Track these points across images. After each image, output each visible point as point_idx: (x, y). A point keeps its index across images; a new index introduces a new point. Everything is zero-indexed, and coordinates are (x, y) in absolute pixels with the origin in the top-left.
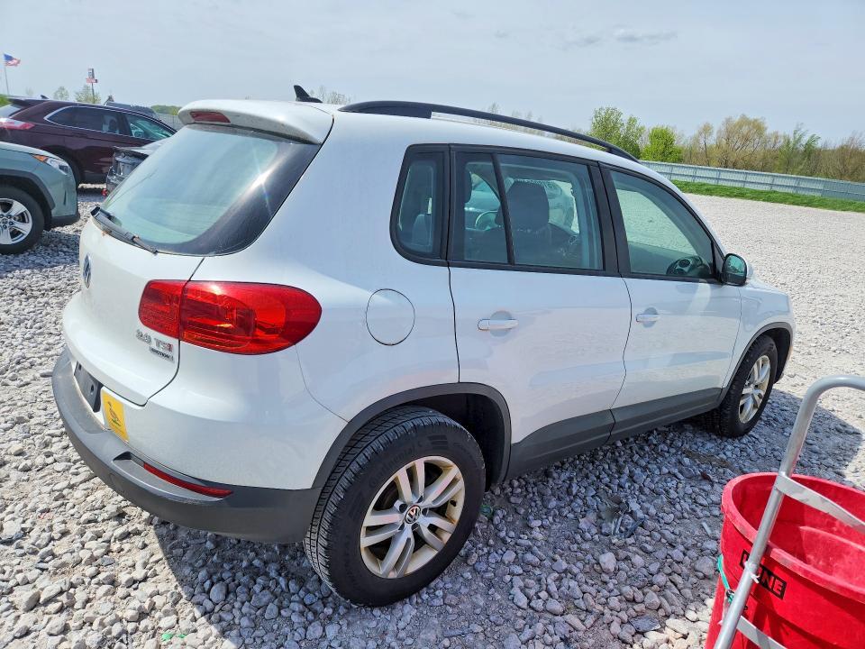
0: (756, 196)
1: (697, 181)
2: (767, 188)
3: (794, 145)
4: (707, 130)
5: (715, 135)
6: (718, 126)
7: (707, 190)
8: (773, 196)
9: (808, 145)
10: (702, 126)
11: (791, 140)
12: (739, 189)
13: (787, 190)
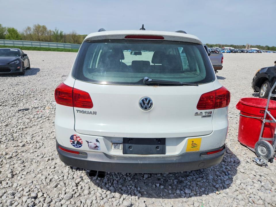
0: (54, 50)
1: (33, 46)
2: (56, 47)
3: (57, 34)
4: (29, 28)
5: (32, 30)
6: (32, 27)
7: (38, 49)
8: (59, 49)
9: (61, 34)
10: (27, 27)
11: (55, 32)
12: (48, 48)
13: (62, 48)
